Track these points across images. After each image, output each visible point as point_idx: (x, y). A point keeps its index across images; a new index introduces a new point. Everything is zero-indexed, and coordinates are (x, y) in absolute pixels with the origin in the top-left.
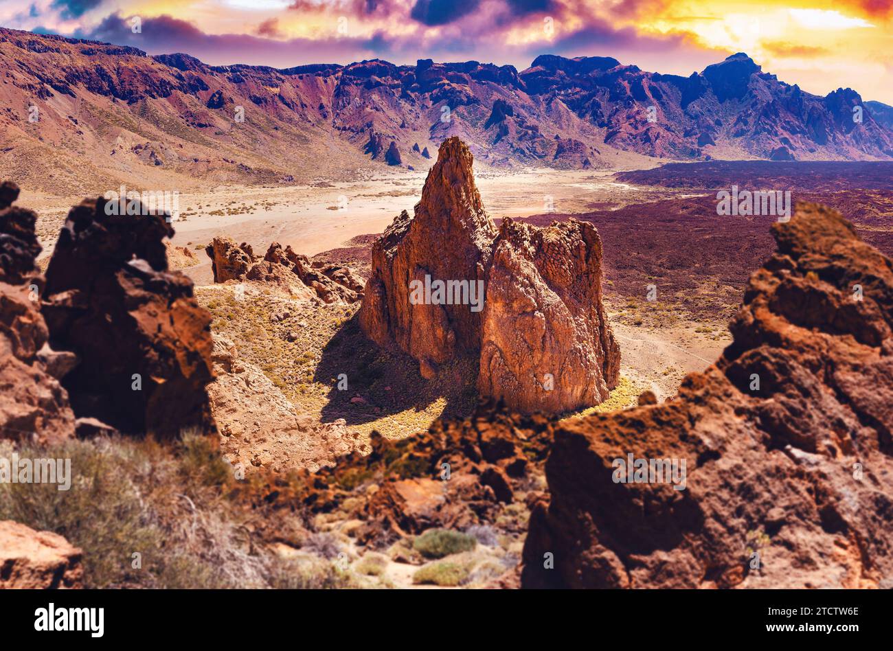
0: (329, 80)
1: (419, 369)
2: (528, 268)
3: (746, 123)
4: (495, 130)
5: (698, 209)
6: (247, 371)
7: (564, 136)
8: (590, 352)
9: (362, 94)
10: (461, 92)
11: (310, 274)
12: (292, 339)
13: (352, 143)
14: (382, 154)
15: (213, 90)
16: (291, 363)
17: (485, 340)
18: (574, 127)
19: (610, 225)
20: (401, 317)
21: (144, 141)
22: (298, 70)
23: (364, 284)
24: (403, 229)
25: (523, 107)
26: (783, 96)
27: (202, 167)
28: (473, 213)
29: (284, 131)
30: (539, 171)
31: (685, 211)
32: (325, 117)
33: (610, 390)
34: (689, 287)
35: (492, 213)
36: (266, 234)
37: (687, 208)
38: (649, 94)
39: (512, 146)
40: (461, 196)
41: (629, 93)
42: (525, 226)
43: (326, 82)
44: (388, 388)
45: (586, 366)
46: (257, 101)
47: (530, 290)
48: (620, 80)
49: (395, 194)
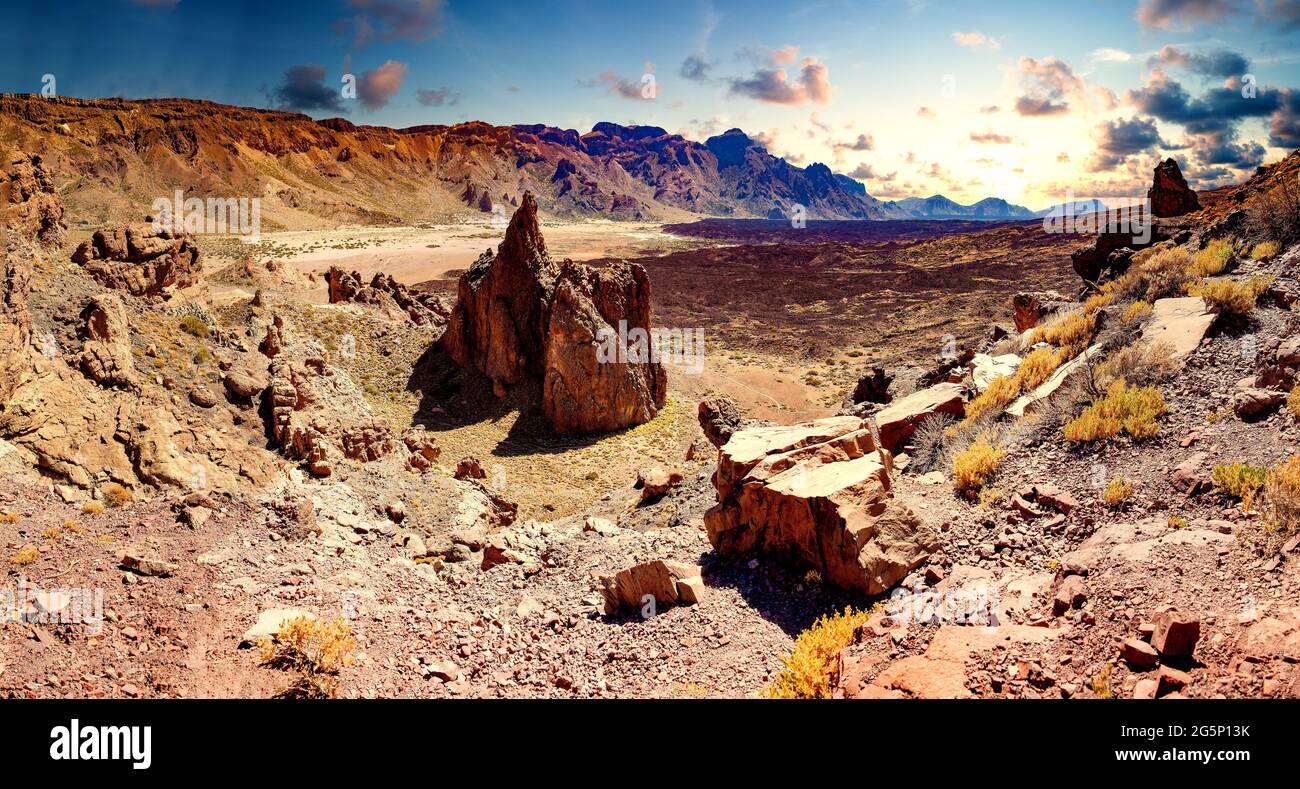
0: (436, 140)
1: (492, 388)
2: (586, 304)
3: (746, 188)
4: (560, 184)
5: (732, 256)
6: (335, 374)
7: (619, 192)
8: (640, 377)
9: (463, 150)
10: (530, 151)
11: (406, 300)
12: (387, 354)
13: (451, 192)
14: (476, 202)
15: (342, 146)
16: (385, 374)
17: (548, 367)
18: (628, 185)
19: (658, 269)
20: (480, 341)
21: (286, 187)
22: (412, 130)
23: (450, 311)
24: (487, 264)
25: (584, 166)
26: (773, 166)
27: (329, 210)
28: (538, 254)
29: (396, 180)
30: (598, 221)
31: (720, 258)
32: (431, 169)
33: (659, 409)
34: (724, 321)
35: (555, 257)
36: (375, 266)
37: (721, 255)
38: (691, 159)
39: (574, 200)
40: (527, 239)
41: (674, 158)
42: (584, 267)
43: (433, 140)
44: (465, 402)
45: (637, 389)
46: (377, 156)
47: (588, 323)
48: (667, 147)
49: (485, 236)
